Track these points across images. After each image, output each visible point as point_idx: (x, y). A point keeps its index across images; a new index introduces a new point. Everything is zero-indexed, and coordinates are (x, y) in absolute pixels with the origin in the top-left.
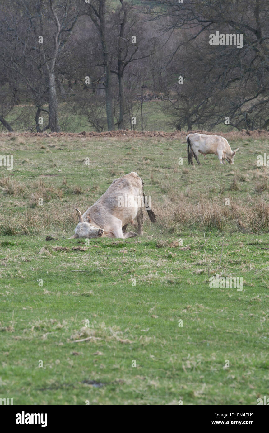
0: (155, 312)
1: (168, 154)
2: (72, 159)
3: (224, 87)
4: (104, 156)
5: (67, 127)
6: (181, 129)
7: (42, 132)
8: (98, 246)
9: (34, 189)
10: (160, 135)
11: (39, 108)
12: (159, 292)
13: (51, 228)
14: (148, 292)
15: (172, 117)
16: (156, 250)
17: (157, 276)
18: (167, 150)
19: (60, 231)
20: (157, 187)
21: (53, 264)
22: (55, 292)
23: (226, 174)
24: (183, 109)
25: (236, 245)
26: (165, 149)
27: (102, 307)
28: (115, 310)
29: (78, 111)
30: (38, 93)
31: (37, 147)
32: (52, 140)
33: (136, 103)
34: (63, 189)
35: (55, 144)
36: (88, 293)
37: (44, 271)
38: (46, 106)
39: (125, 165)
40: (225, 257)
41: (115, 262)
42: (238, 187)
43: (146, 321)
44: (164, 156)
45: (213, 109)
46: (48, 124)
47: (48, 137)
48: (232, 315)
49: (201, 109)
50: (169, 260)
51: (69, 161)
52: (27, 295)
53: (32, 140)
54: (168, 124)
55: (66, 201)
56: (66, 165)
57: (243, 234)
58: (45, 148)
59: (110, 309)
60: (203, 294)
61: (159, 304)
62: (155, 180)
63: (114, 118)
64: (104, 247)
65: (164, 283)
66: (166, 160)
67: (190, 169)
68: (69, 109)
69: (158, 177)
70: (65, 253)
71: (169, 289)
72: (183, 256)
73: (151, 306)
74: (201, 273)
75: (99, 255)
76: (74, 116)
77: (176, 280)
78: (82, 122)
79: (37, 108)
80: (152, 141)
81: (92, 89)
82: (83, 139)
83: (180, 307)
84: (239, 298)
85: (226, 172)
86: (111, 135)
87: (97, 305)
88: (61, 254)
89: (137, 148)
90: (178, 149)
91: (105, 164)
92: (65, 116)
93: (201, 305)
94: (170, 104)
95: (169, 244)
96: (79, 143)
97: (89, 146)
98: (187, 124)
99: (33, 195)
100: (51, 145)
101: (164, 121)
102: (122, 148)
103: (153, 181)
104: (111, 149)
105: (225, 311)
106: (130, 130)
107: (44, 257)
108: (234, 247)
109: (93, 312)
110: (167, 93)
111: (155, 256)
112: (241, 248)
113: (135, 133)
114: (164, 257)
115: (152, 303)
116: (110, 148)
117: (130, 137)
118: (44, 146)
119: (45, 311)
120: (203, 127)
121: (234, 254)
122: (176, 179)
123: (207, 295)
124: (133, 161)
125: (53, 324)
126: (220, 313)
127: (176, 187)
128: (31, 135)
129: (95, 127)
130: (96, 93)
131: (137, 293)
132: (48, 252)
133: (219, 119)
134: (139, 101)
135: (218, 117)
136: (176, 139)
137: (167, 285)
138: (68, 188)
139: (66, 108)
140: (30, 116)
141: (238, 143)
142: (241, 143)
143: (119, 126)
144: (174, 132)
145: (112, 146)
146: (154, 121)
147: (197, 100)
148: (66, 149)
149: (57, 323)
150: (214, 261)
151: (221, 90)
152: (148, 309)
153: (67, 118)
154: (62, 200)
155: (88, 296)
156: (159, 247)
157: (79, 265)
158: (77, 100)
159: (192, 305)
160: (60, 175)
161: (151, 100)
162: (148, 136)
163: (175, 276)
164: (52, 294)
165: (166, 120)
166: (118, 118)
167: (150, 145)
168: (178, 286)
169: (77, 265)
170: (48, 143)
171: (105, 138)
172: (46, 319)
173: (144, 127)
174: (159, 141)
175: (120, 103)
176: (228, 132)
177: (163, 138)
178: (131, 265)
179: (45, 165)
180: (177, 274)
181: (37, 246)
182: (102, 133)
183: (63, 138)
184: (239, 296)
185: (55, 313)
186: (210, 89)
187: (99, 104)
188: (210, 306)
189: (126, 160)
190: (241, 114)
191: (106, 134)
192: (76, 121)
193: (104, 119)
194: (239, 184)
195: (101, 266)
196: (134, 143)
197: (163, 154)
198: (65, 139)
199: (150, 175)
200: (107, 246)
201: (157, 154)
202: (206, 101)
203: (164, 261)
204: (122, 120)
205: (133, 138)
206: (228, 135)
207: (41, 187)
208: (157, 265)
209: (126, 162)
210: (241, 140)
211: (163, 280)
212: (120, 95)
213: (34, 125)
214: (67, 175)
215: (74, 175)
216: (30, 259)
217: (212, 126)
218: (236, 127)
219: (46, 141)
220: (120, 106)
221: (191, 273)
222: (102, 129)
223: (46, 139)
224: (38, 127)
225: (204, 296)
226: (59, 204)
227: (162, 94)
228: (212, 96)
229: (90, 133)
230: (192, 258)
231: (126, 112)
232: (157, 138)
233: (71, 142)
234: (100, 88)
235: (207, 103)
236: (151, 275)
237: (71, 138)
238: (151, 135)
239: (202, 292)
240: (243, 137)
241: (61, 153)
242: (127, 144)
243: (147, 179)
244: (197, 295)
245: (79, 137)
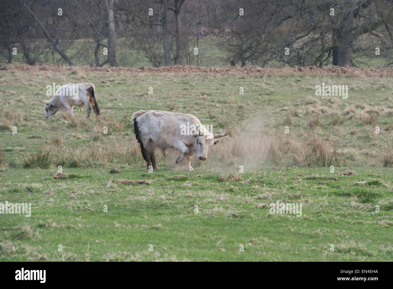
0: (223, 245)
1: (224, 89)
2: (131, 93)
3: (276, 25)
4: (163, 91)
5: (126, 62)
6: (236, 65)
7: (101, 66)
8: (162, 179)
9: (97, 122)
10: (215, 70)
11: (98, 43)
12: (224, 226)
13: (114, 161)
14: (214, 226)
15: (227, 53)
16: (218, 184)
17: (221, 209)
18: (223, 85)
19: (123, 164)
20: (214, 121)
21: (121, 197)
22: (126, 225)
23: (280, 109)
24: (237, 46)
25: (294, 179)
26: (220, 84)
27: (172, 240)
28: (184, 243)
29: (136, 47)
30: (97, 28)
31: (98, 81)
32: (112, 75)
33: (192, 39)
34: (124, 122)
35: (115, 79)
36: (157, 226)
37: (112, 203)
38: (105, 41)
39: (182, 100)
40: (285, 191)
41: (180, 195)
42: (292, 121)
43: (215, 254)
44: (219, 91)
45: (266, 46)
46: (107, 58)
47: (108, 71)
48: (295, 248)
49: (254, 46)
50: (231, 194)
51: (129, 95)
52: (99, 228)
53: (92, 74)
54: (222, 59)
55: (127, 135)
56: (126, 99)
57: (298, 168)
58: (105, 83)
59: (179, 242)
60: (267, 228)
61: (224, 237)
62: (213, 114)
63: (171, 53)
64: (168, 181)
65: (229, 216)
66: (222, 95)
67: (245, 104)
68: (128, 44)
69: (215, 112)
70: (131, 186)
71: (234, 223)
72: (244, 189)
73: (217, 239)
74: (264, 207)
75: (163, 188)
76: (132, 51)
77: (240, 213)
78: (140, 57)
79: (97, 43)
80: (208, 76)
81: (149, 26)
82: (142, 74)
83: (246, 240)
84: (301, 232)
85: (280, 107)
86: (168, 70)
87: (167, 238)
88: (128, 188)
89: (194, 84)
90: (233, 84)
91: (164, 98)
92: (123, 51)
93: (266, 239)
94: (225, 40)
95: (230, 178)
96: (138, 78)
97: (148, 80)
98: (240, 60)
99: (95, 128)
100: (111, 79)
101: (219, 57)
102: (180, 83)
103: (210, 116)
104: (169, 84)
105: (289, 244)
106: (186, 66)
107: (112, 190)
108: (292, 181)
109: (163, 245)
110: (222, 30)
111: (218, 190)
112: (299, 182)
113: (191, 69)
114: (226, 191)
115: (218, 236)
116: (167, 82)
117: (187, 72)
118: (104, 80)
119: (117, 244)
120: (256, 63)
121: (292, 188)
122: (232, 114)
123: (270, 229)
124: (190, 96)
125: (127, 256)
126: (284, 247)
127: (233, 122)
128: (91, 70)
129: (152, 63)
130: (154, 29)
131: (203, 226)
132: (115, 185)
133: (271, 56)
134: (195, 37)
135: (271, 53)
136: (231, 75)
137: (232, 219)
138: (129, 121)
139: (124, 44)
140: (89, 50)
141: (290, 79)
142: (293, 79)
143: (175, 61)
144: (229, 68)
145: (170, 81)
146: (210, 57)
147: (251, 37)
148: (125, 83)
149: (130, 256)
150: (274, 195)
151: (274, 28)
152: (215, 242)
153: (125, 53)
154: (123, 133)
155: (157, 229)
156: (220, 181)
157: (146, 198)
158: (135, 36)
159: (257, 239)
160: (121, 109)
161: (206, 36)
162: (204, 71)
163: (239, 210)
164: (122, 227)
165: (220, 56)
166: (174, 53)
167: (207, 80)
168: (242, 220)
169: (144, 199)
170: (108, 77)
171: (162, 73)
172: (120, 252)
173: (199, 63)
174: (215, 77)
175: (177, 39)
176: (280, 68)
177: (218, 74)
178: (195, 199)
179: (106, 99)
180: (240, 207)
181: (104, 179)
182: (159, 68)
183: (122, 73)
184: (300, 230)
185: (127, 246)
186: (263, 27)
187: (156, 39)
188: (274, 240)
189: (184, 95)
190: (292, 51)
191: (164, 69)
192: (135, 56)
193: (161, 55)
194: (293, 119)
195: (167, 199)
196: (191, 79)
197: (219, 89)
198: (124, 73)
199: (207, 109)
200: (170, 180)
201: (214, 89)
202: (260, 38)
203: (226, 194)
204: (179, 55)
205: (190, 74)
206: (281, 71)
207: (103, 121)
208: (220, 199)
209: (184, 97)
210: (293, 76)
211: (228, 214)
212: (177, 32)
213: (93, 60)
214: (127, 109)
215: (134, 109)
216: (98, 192)
217: (265, 62)
218: (287, 63)
219: (106, 76)
220: (177, 42)
221: (254, 207)
222: (160, 64)
223: (106, 74)
224: (97, 62)
225: (267, 230)
226: (120, 137)
227: (217, 31)
228: (265, 33)
229: (148, 68)
230: (252, 192)
231: (182, 48)
232: (212, 73)
233: (130, 77)
234: (158, 25)
235: (260, 40)
236: (216, 209)
237: (130, 73)
238: (207, 71)
239: (265, 225)
240: (295, 73)
241: (121, 87)
242: (184, 79)
243: (204, 114)
244: (260, 229)
245: (138, 72)
